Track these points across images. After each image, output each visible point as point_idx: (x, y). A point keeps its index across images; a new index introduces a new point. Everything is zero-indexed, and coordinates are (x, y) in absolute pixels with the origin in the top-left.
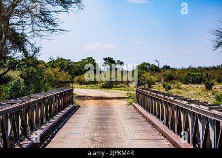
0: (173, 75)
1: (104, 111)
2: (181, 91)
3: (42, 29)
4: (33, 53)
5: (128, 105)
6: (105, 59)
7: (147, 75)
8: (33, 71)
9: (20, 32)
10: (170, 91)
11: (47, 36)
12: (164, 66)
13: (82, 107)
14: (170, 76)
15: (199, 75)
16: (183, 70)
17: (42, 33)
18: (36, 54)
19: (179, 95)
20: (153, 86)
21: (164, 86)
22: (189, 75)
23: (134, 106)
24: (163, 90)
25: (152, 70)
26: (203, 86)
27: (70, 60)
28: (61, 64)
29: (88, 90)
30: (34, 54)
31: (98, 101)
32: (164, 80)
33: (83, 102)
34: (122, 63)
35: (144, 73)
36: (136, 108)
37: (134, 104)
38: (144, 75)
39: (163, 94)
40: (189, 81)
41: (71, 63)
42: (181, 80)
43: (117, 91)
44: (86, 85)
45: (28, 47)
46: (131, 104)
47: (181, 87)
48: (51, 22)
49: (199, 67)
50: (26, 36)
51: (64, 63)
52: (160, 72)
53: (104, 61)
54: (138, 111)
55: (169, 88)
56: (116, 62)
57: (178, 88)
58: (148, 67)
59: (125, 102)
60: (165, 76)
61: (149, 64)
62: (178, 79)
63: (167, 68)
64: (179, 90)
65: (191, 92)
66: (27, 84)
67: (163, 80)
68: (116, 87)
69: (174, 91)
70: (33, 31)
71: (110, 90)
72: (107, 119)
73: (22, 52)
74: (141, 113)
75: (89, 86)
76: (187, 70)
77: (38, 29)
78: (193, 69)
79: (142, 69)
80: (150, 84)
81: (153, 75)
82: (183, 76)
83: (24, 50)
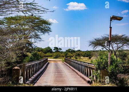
2: (81, 59)
7: (70, 54)
9: (30, 41)
10: (77, 59)
13: (50, 63)
14: (79, 54)
17: (37, 42)
19: (80, 61)
21: (75, 58)
23: (64, 63)
24: (75, 59)
25: (72, 52)
26: (88, 58)
32: (76, 56)
34: (61, 49)
38: (69, 54)
39: (74, 60)
41: (42, 49)
45: (33, 46)
48: (40, 38)
52: (75, 52)
53: (54, 48)
55: (77, 58)
56: (59, 49)
58: (70, 51)
60: (77, 54)
61: (71, 49)
62: (81, 55)
65: (84, 60)
66: (34, 57)
68: (59, 58)
69: (78, 59)
76: (86, 52)
77: (36, 40)
78: (88, 51)
79: (68, 51)
80: (71, 57)
81: (72, 54)
82: (83, 54)
83: (32, 47)
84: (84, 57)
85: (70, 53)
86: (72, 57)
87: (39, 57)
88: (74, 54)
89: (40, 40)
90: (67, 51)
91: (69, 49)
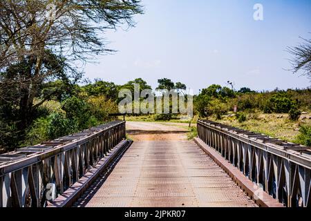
0: (251, 101)
1: (162, 146)
2: (259, 123)
3: (85, 50)
4: (74, 79)
5: (188, 139)
6: (160, 81)
7: (216, 103)
8: (76, 101)
9: (58, 54)
10: (245, 123)
11: (92, 59)
12: (242, 89)
13: (136, 142)
14: (248, 102)
15: (286, 101)
16: (265, 95)
17: (84, 55)
18: (78, 81)
20: (223, 116)
21: (237, 116)
22: (272, 100)
23: (194, 140)
24: (235, 123)
25: (224, 95)
27: (113, 84)
28: (102, 89)
29: (139, 123)
30: (76, 80)
31: (153, 135)
32: (238, 110)
33: (136, 136)
34: (183, 87)
35: (211, 100)
36: (196, 142)
37: (195, 138)
38: (212, 102)
40: (273, 110)
41: (114, 86)
42: (262, 108)
43: (176, 124)
44: (135, 117)
45: (68, 73)
46: (191, 138)
47: (259, 117)
48: (96, 41)
49: (288, 90)
50: (66, 59)
51: (106, 87)
52: (235, 97)
53: (159, 84)
54: (199, 145)
55: (244, 119)
56: (175, 85)
57: (255, 119)
58: (218, 91)
59: (185, 136)
60: (240, 102)
61: (220, 87)
62: (258, 106)
63: (245, 90)
64: (256, 121)
65: (272, 123)
67: (235, 109)
68: (176, 119)
69: (249, 123)
70: (74, 52)
71: (168, 123)
72: (164, 153)
73: (61, 78)
74: (201, 147)
75: (140, 117)
76: (272, 93)
77: (81, 50)
78: (281, 92)
79: (209, 94)
80: (220, 114)
81: (224, 101)
82: (265, 102)
83: (64, 76)
84: (268, 115)
85: (217, 100)
86: (225, 113)
87: (93, 119)
88: (232, 102)
89: (96, 47)
90: (204, 91)
91: (214, 86)
